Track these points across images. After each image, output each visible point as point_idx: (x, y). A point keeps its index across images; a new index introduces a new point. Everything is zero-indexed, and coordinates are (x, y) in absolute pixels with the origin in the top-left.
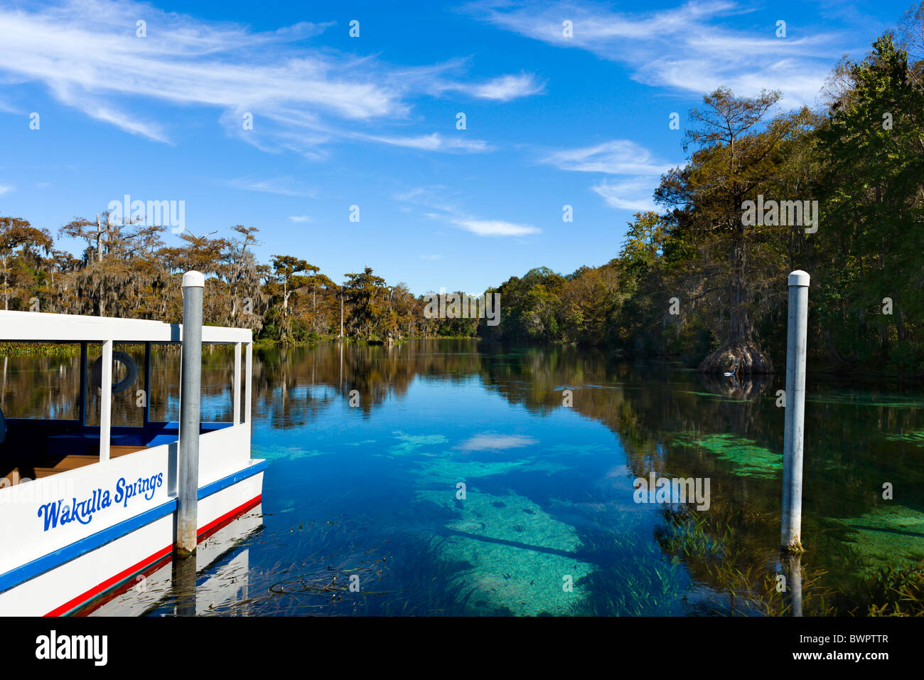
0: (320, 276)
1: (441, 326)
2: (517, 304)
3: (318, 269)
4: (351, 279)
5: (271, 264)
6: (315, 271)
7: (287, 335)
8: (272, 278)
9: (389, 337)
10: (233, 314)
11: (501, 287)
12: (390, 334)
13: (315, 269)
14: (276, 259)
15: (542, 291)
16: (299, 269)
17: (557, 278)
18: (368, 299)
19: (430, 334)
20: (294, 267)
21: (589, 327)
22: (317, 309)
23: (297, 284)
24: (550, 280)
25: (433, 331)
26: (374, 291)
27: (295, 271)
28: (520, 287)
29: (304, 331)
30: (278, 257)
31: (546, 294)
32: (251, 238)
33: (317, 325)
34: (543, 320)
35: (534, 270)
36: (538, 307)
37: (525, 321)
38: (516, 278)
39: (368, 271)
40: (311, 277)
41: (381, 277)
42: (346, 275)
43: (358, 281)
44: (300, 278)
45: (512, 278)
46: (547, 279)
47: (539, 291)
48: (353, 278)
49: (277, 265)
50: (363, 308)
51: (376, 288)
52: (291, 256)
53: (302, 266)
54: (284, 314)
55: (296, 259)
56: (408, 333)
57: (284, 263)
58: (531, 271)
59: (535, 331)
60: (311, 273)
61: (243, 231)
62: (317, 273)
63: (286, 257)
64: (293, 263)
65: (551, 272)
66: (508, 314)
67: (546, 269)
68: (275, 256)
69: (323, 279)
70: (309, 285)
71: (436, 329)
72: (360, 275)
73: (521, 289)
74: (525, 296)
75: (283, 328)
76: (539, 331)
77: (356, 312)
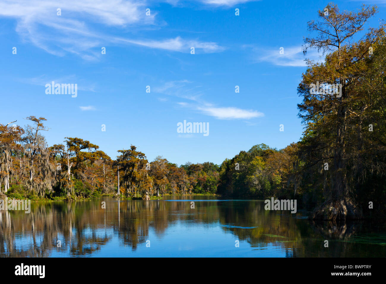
0: (99, 152)
1: (194, 187)
2: (243, 171)
3: (98, 147)
4: (122, 154)
5: (65, 144)
6: (96, 149)
7: (71, 194)
8: (66, 153)
9: (146, 194)
10: (31, 179)
11: (233, 159)
12: (147, 193)
13: (96, 147)
14: (69, 140)
15: (260, 161)
16: (84, 147)
17: (272, 152)
18: (133, 168)
19: (186, 192)
20: (81, 146)
21: (285, 187)
22: (106, 175)
23: (83, 158)
24: (267, 153)
25: (189, 190)
26: (137, 163)
27: (82, 149)
28: (246, 158)
29: (88, 191)
30: (70, 139)
31: (263, 163)
32: (40, 125)
33: (106, 186)
34: (260, 182)
35: (256, 146)
36: (257, 172)
37: (248, 182)
38: (245, 152)
39: (133, 148)
40: (93, 152)
41: (142, 152)
42: (119, 151)
43: (126, 155)
44: (85, 154)
45: (241, 152)
46: (265, 153)
47: (258, 161)
48: (124, 153)
49: (69, 144)
50: (130, 175)
51: (138, 160)
52: (79, 138)
53: (87, 145)
54: (68, 179)
55: (82, 140)
56: (172, 192)
57: (74, 143)
58: (253, 147)
59: (254, 190)
60: (93, 150)
61: (35, 120)
62: (97, 150)
63: (75, 139)
64: (80, 143)
65: (268, 147)
66: (237, 178)
67: (264, 145)
68: (68, 138)
69: (101, 154)
70: (92, 159)
71: (191, 189)
72: (128, 151)
73: (247, 160)
74: (249, 165)
75: (67, 189)
76: (257, 190)
77: (126, 178)
